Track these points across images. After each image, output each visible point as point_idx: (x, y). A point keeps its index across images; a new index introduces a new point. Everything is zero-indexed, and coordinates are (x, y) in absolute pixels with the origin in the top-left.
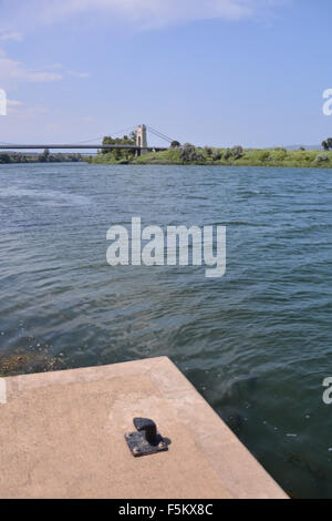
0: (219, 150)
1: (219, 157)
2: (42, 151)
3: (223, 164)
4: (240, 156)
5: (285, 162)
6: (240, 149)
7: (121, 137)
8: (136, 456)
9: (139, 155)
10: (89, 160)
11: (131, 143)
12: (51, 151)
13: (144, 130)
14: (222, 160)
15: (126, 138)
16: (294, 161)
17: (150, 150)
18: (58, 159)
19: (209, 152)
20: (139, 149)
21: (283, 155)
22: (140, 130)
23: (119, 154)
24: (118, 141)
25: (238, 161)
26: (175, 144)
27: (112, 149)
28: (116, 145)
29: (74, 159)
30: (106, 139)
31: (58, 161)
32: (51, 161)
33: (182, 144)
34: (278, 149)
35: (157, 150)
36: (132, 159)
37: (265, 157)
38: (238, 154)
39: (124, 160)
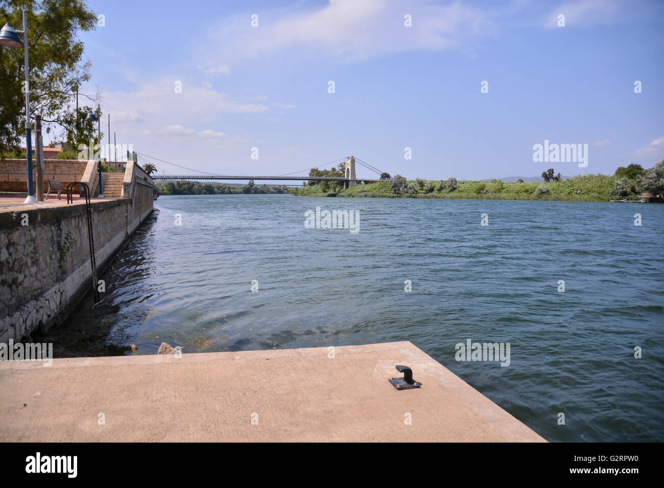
0: (432, 182)
1: (431, 190)
2: (246, 182)
3: (436, 197)
4: (454, 189)
5: (503, 195)
6: (454, 181)
7: (329, 169)
8: (399, 389)
9: (347, 187)
10: (296, 192)
11: (338, 175)
12: (256, 182)
13: (353, 161)
14: (435, 193)
15: (334, 169)
16: (512, 194)
17: (359, 182)
18: (263, 191)
19: (421, 184)
20: (347, 182)
21: (501, 188)
22: (349, 162)
23: (327, 187)
24: (326, 172)
25: (452, 194)
26: (385, 176)
27: (319, 181)
28: (324, 177)
29: (279, 191)
30: (313, 171)
31: (263, 192)
32: (256, 193)
33: (392, 175)
34: (494, 181)
35: (367, 182)
36: (339, 191)
37: (481, 190)
38: (453, 186)
39: (331, 192)
